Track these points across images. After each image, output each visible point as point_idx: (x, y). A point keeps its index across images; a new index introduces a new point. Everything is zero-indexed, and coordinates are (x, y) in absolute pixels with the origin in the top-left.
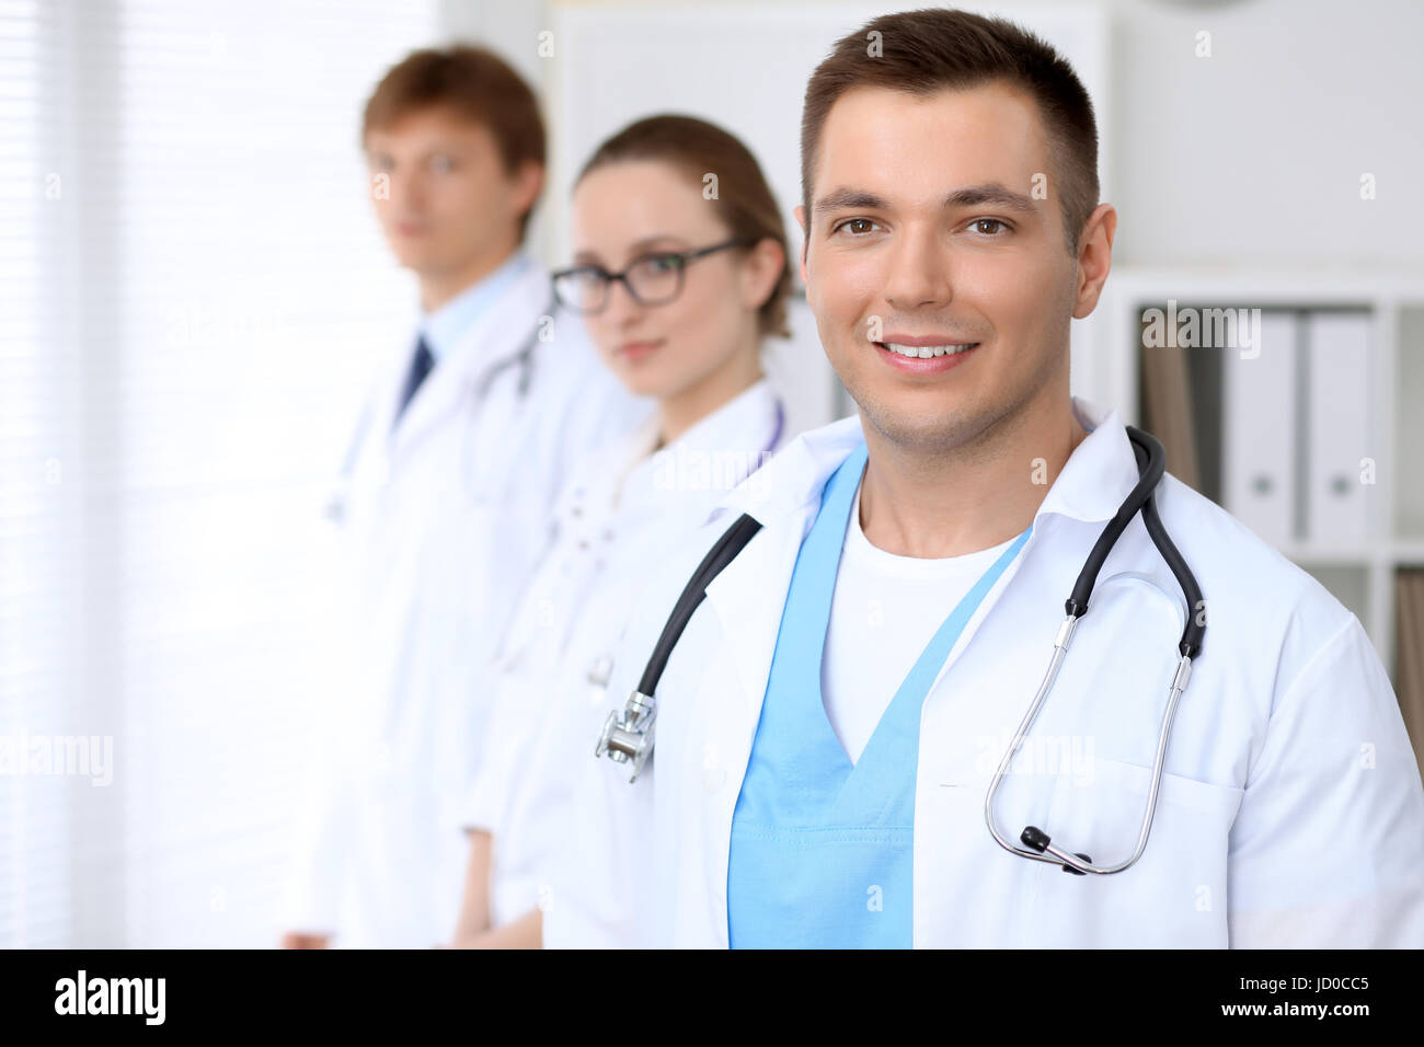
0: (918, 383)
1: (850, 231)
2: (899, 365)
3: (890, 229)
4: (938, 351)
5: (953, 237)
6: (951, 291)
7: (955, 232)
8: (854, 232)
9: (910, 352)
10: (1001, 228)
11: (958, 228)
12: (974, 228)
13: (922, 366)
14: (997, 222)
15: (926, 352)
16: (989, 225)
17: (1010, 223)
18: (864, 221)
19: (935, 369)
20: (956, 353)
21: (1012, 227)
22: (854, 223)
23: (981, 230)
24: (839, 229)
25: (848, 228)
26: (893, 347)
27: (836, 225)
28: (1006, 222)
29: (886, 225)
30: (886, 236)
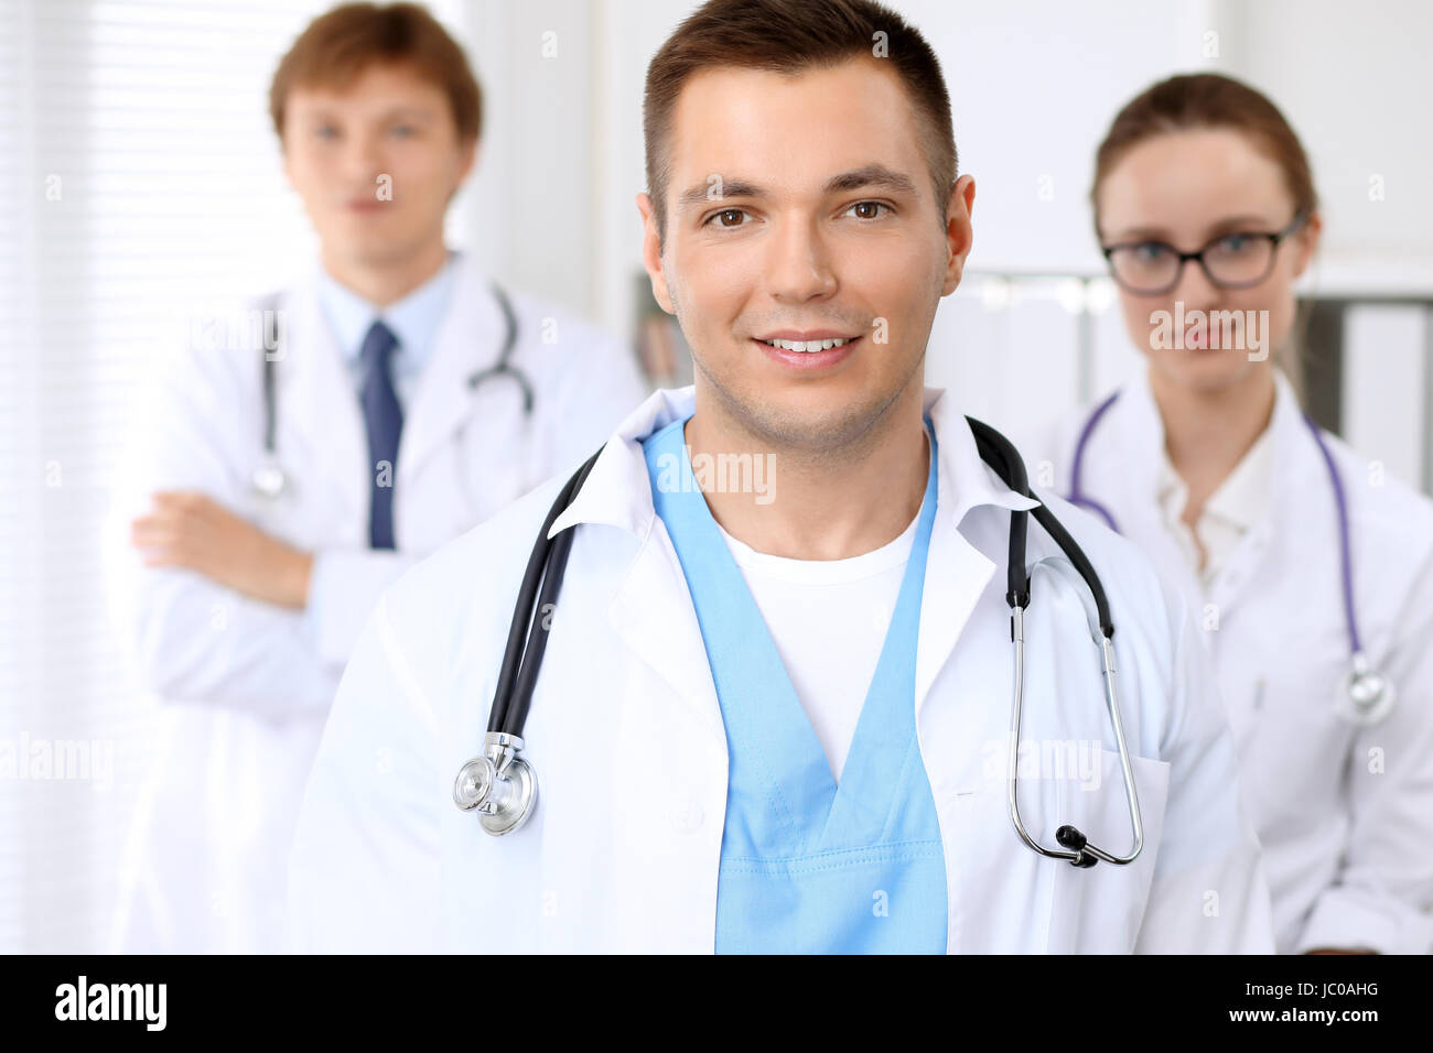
0: (807, 378)
1: (721, 224)
2: (786, 361)
3: (765, 219)
4: (827, 344)
5: (832, 223)
6: (838, 282)
7: (834, 218)
8: (725, 224)
9: (797, 346)
10: (880, 209)
11: (837, 213)
12: (852, 213)
13: (811, 361)
14: (872, 204)
15: (814, 346)
16: (868, 208)
17: (891, 204)
18: (732, 212)
19: (824, 363)
20: (844, 344)
21: (892, 207)
22: (724, 214)
23: (859, 214)
24: (707, 222)
25: (718, 220)
26: (777, 343)
27: (706, 217)
28: (883, 202)
29: (758, 213)
30: (761, 226)
